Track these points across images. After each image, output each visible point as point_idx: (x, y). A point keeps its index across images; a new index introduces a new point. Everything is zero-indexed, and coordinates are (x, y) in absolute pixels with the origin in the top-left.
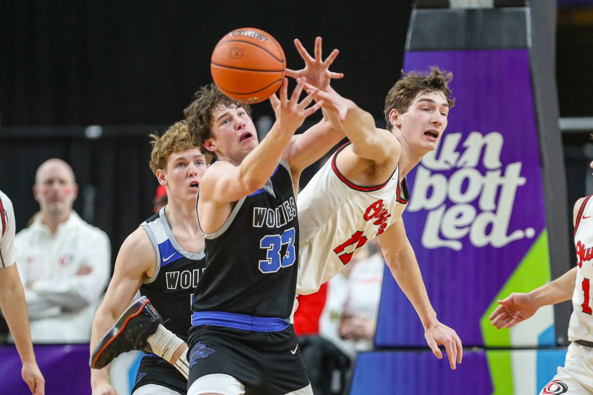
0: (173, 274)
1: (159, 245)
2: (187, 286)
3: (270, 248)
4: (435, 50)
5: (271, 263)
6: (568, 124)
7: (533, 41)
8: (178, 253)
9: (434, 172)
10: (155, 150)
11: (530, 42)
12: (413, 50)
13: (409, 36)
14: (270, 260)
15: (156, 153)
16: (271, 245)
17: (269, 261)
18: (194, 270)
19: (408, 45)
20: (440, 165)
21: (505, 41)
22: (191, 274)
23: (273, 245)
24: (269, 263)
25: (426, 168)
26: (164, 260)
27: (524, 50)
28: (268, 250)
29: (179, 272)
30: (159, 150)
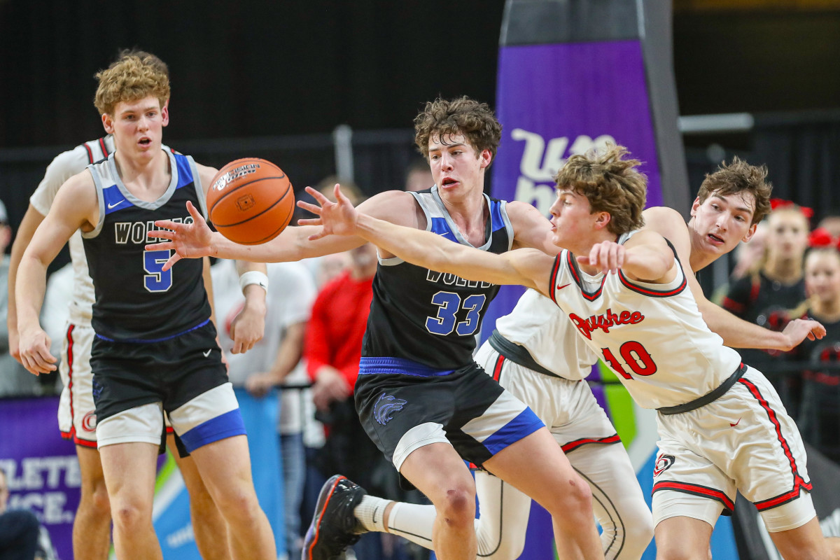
0: (123, 225)
1: (104, 190)
2: (139, 240)
3: (444, 306)
4: (535, 44)
5: (441, 324)
6: (690, 124)
7: (648, 29)
8: (126, 201)
9: (537, 184)
10: (100, 91)
11: (642, 31)
12: (510, 45)
13: (505, 29)
14: (441, 320)
15: (102, 96)
16: (444, 302)
17: (439, 320)
18: (148, 222)
19: (503, 39)
20: (545, 175)
21: (614, 31)
22: (144, 226)
23: (447, 303)
24: (439, 323)
25: (528, 179)
26: (110, 207)
27: (636, 41)
28: (440, 307)
29: (130, 224)
30: (105, 92)
